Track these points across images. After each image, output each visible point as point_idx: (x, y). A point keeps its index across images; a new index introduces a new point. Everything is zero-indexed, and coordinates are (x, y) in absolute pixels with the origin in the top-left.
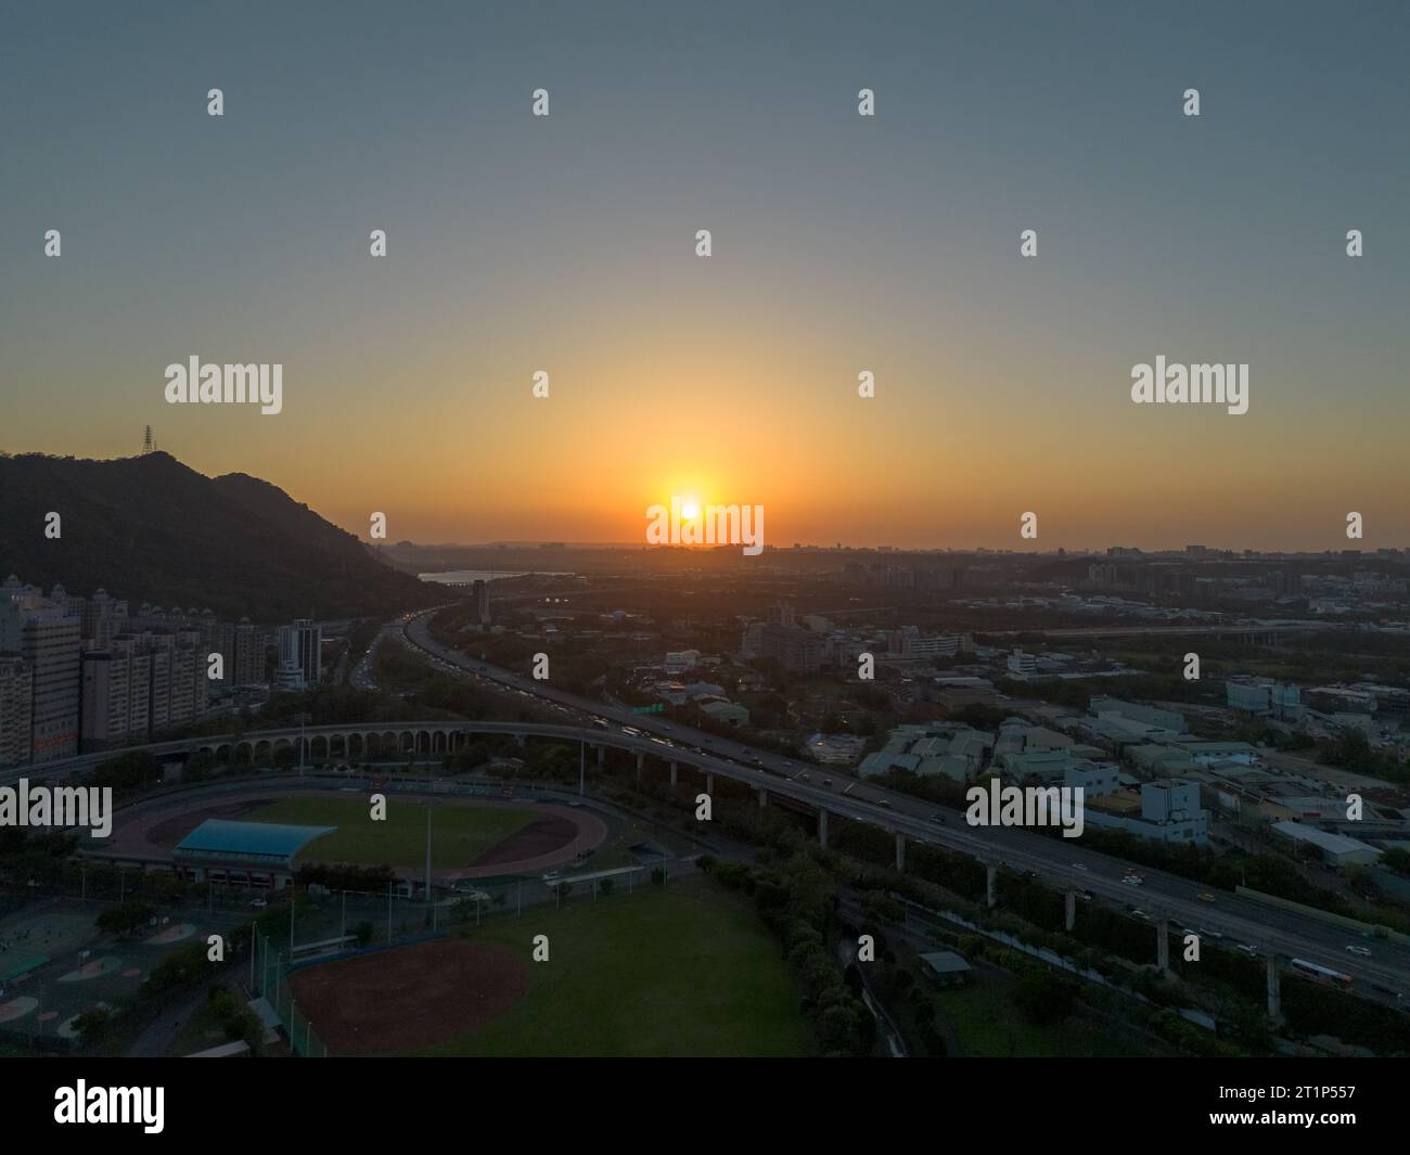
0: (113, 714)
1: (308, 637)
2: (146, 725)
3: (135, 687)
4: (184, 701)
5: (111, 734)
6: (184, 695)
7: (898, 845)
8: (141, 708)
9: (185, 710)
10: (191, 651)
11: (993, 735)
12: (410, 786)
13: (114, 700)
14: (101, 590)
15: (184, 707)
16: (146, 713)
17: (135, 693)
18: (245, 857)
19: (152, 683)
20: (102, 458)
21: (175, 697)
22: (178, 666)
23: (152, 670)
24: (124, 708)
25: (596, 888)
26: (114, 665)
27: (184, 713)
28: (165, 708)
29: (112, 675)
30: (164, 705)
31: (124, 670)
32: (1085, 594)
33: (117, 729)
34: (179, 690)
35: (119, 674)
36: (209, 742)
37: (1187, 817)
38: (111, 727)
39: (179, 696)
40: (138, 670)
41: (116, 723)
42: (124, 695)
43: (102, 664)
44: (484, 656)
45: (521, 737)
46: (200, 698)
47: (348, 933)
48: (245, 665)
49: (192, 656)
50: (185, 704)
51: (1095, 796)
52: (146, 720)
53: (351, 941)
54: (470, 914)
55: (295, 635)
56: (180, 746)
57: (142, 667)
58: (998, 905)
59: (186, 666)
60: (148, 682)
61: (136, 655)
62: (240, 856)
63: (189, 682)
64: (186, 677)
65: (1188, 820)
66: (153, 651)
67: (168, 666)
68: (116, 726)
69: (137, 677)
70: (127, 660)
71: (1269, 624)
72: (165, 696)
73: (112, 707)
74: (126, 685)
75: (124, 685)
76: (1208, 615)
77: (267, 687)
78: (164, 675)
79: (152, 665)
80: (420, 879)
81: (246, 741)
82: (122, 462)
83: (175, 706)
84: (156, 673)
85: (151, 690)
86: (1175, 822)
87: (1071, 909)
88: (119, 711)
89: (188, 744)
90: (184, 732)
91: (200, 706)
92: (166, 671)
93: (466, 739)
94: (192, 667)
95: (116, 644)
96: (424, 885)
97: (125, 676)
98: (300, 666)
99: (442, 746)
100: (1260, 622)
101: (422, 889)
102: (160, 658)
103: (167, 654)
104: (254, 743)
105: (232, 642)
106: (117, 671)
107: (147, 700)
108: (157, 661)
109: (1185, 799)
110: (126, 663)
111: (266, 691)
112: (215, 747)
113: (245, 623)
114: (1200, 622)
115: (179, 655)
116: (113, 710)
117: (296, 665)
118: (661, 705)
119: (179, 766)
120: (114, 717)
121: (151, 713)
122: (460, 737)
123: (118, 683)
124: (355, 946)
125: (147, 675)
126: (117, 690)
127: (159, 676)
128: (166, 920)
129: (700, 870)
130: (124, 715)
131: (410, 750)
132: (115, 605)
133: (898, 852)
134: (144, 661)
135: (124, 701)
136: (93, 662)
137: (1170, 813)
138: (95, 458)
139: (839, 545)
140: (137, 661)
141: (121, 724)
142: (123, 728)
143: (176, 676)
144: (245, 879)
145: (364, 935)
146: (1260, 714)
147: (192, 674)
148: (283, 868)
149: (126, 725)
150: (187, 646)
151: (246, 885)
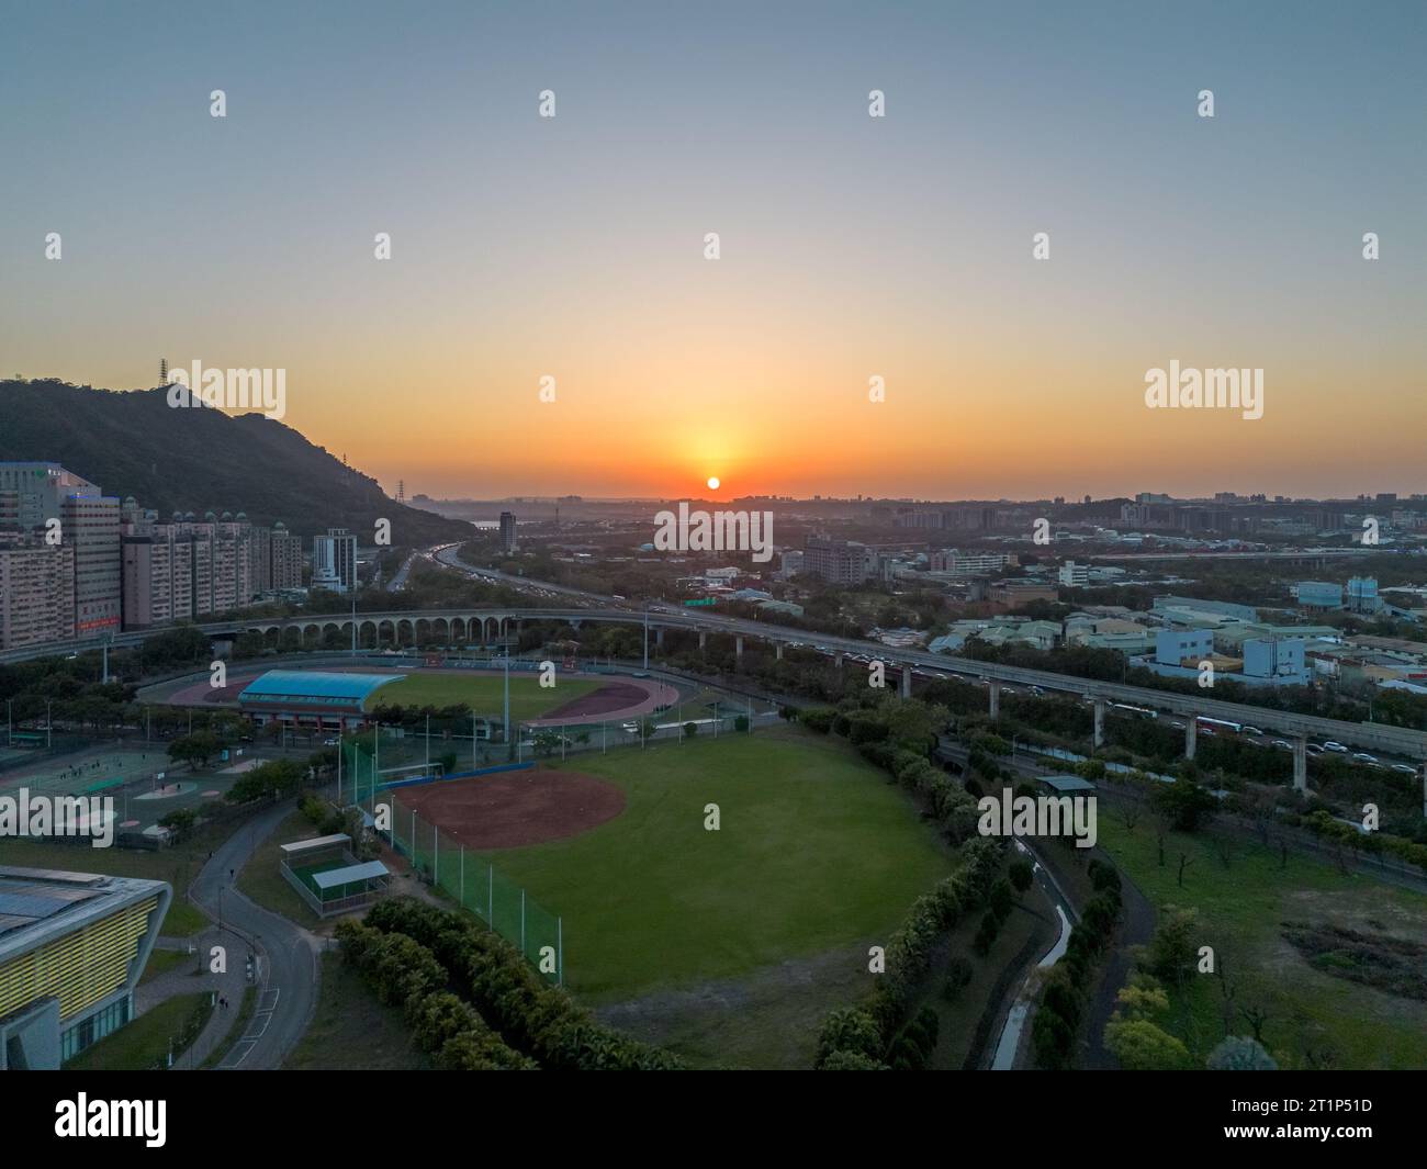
0: (155, 599)
1: (343, 546)
2: (189, 613)
3: (177, 574)
4: (227, 593)
5: (155, 619)
6: (226, 586)
7: (992, 694)
8: (185, 595)
9: (227, 602)
10: (232, 541)
11: (1061, 626)
12: (468, 663)
13: (157, 585)
14: (130, 498)
15: (227, 599)
16: (189, 601)
17: (177, 580)
18: (315, 700)
19: (194, 571)
20: (119, 390)
21: (217, 588)
22: (219, 556)
23: (193, 558)
24: (168, 594)
25: (682, 733)
26: (155, 549)
27: (227, 605)
28: (209, 598)
29: (155, 559)
30: (207, 594)
31: (166, 555)
32: (1121, 531)
33: (160, 615)
34: (221, 580)
35: (160, 559)
36: (258, 624)
37: (1293, 671)
38: (154, 612)
39: (221, 587)
40: (179, 557)
41: (161, 608)
42: (167, 581)
43: (142, 547)
44: (521, 572)
45: (577, 621)
46: (242, 591)
47: (431, 762)
48: (282, 571)
49: (233, 547)
50: (227, 596)
51: (1189, 658)
52: (189, 608)
53: (436, 767)
54: (554, 750)
55: (331, 543)
56: (229, 627)
57: (183, 554)
58: (1106, 743)
59: (227, 557)
60: (190, 570)
61: (177, 542)
62: (309, 700)
63: (231, 574)
64: (227, 568)
65: (1295, 674)
66: (194, 539)
67: (209, 555)
68: (160, 612)
69: (179, 563)
70: (169, 545)
71: (1315, 551)
72: (208, 585)
73: (156, 592)
74: (169, 571)
75: (167, 571)
76: (1251, 545)
77: (305, 591)
78: (206, 564)
79: (194, 552)
80: (498, 720)
81: (294, 624)
82: (139, 394)
83: (217, 597)
84: (198, 562)
85: (194, 577)
86: (1282, 675)
87: (1191, 739)
88: (162, 596)
89: (237, 627)
90: (230, 616)
91: (242, 600)
92: (208, 561)
93: (519, 624)
94: (233, 559)
95: (156, 528)
96: (503, 727)
97: (166, 561)
98: (337, 575)
99: (494, 633)
100: (1309, 550)
101: (500, 731)
102: (201, 545)
103: (208, 543)
104: (302, 626)
105: (268, 546)
106: (159, 555)
107: (190, 588)
108: (198, 549)
109: (1290, 655)
110: (166, 548)
111: (305, 595)
112: (263, 629)
113: (281, 528)
114: (1245, 549)
115: (220, 544)
116: (157, 595)
117: (333, 573)
118: (714, 598)
119: (229, 644)
120: (156, 602)
121: (194, 601)
122: (512, 624)
123: (160, 568)
124: (440, 773)
125: (190, 562)
126: (160, 575)
127: (201, 564)
128: (240, 752)
129: (785, 720)
130: (167, 601)
131: (461, 638)
132: (145, 514)
133: (992, 702)
134: (185, 548)
135: (167, 587)
136: (133, 545)
137: (1275, 668)
138: (112, 389)
139: (860, 496)
140: (179, 547)
141: (164, 611)
142: (167, 614)
143: (218, 566)
144: (315, 724)
145: (447, 765)
146: (1332, 609)
147: (233, 565)
148: (356, 710)
149: (169, 611)
150: (229, 537)
151: (317, 731)
